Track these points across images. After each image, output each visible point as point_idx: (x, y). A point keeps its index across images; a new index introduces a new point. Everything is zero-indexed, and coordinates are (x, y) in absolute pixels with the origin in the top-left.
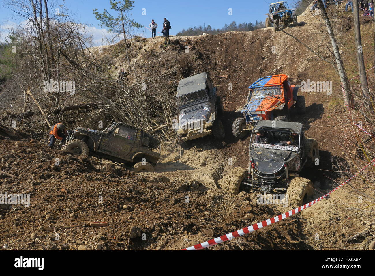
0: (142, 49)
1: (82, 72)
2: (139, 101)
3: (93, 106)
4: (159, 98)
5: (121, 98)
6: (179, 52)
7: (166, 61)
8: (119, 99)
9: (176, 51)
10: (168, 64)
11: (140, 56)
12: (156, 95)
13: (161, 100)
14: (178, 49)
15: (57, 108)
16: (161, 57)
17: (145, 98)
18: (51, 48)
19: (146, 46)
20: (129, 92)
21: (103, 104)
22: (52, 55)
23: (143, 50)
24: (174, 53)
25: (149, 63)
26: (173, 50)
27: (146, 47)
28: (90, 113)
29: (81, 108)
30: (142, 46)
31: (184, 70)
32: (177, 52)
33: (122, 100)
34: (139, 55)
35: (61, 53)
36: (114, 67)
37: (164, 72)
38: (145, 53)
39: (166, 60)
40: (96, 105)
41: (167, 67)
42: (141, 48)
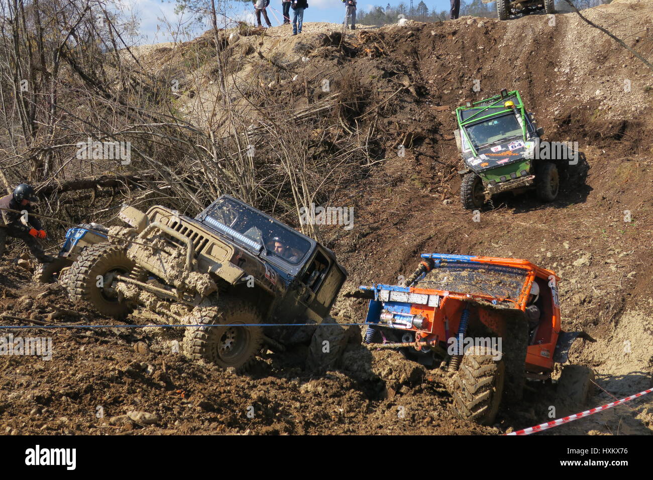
0: (253, 52)
1: (109, 103)
2: (238, 173)
3: (129, 183)
4: (286, 168)
5: (196, 165)
6: (339, 63)
7: (309, 82)
8: (191, 167)
9: (333, 59)
10: (314, 90)
11: (248, 68)
12: (279, 161)
13: (289, 173)
14: (338, 54)
15: (46, 183)
16: (297, 73)
17: (252, 167)
18: (41, 45)
19: (265, 45)
20: (215, 152)
21: (153, 178)
22: (43, 61)
23: (256, 54)
24: (329, 63)
25: (270, 85)
26: (326, 56)
27: (264, 49)
28: (124, 197)
29: (101, 185)
30: (254, 47)
31: (351, 105)
32: (336, 61)
33: (199, 172)
34: (246, 66)
35: (63, 55)
36: (188, 92)
37: (302, 108)
38: (262, 62)
39: (309, 80)
40: (136, 180)
41: (309, 97)
42: (250, 51)
